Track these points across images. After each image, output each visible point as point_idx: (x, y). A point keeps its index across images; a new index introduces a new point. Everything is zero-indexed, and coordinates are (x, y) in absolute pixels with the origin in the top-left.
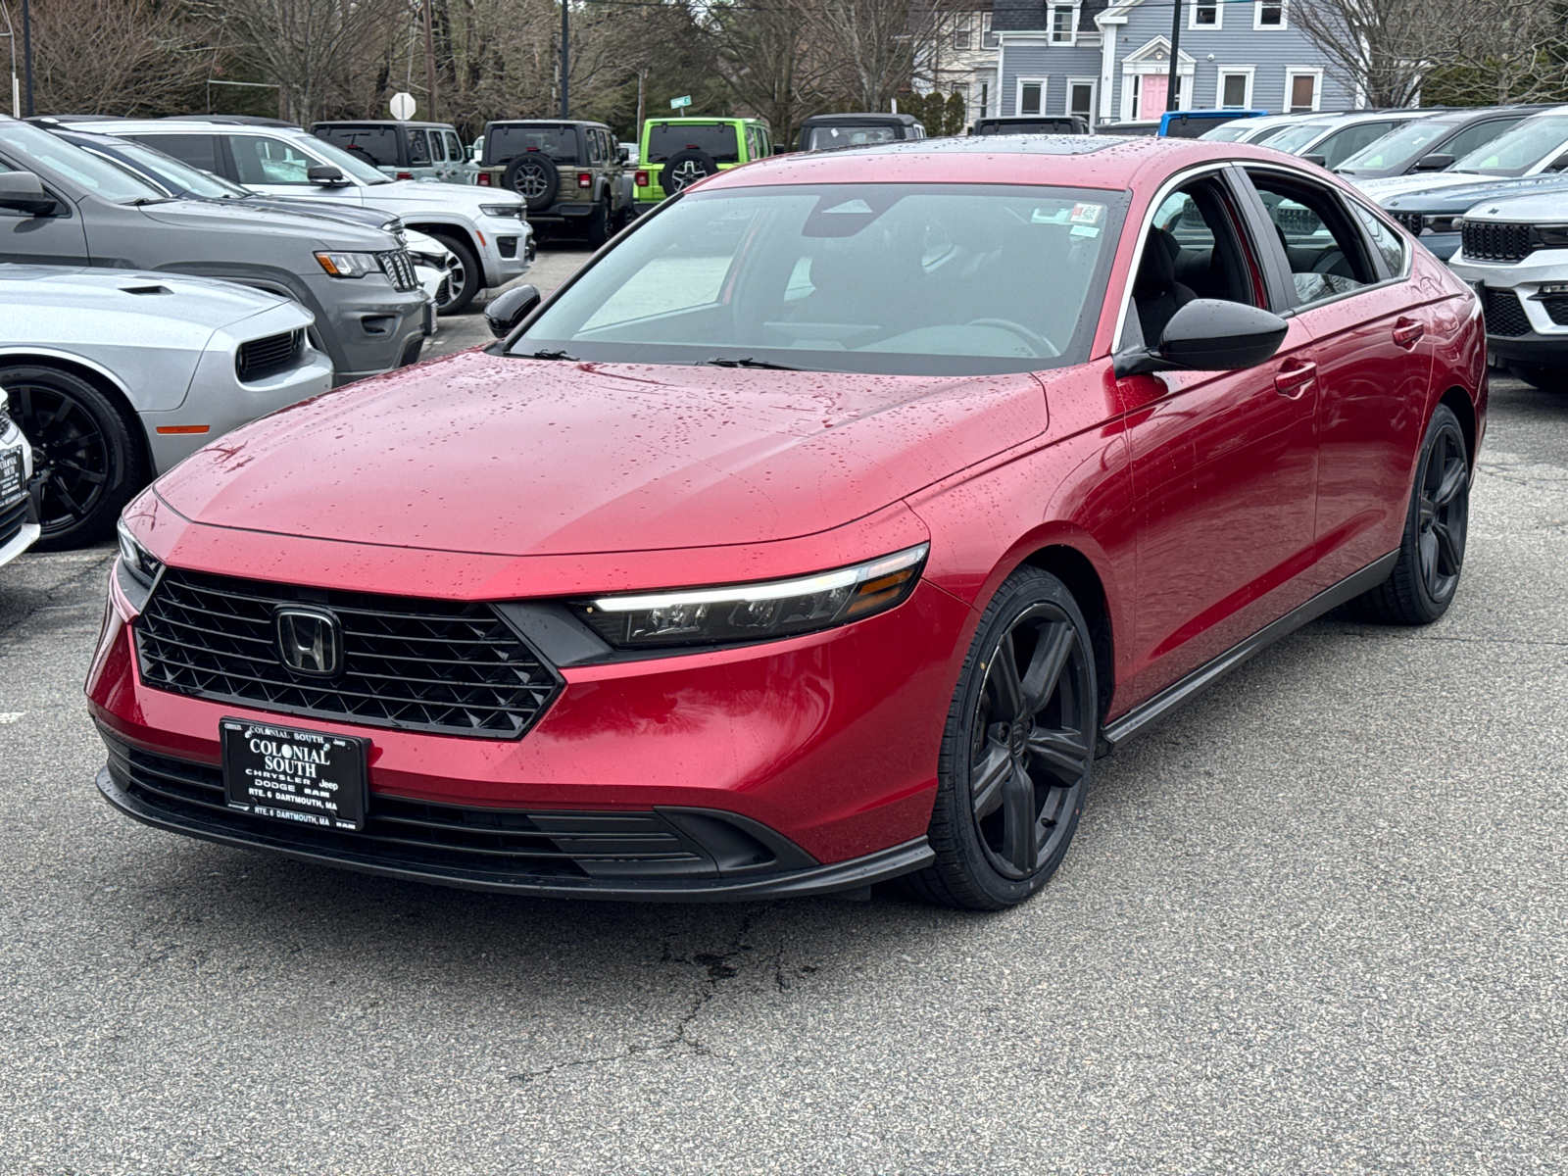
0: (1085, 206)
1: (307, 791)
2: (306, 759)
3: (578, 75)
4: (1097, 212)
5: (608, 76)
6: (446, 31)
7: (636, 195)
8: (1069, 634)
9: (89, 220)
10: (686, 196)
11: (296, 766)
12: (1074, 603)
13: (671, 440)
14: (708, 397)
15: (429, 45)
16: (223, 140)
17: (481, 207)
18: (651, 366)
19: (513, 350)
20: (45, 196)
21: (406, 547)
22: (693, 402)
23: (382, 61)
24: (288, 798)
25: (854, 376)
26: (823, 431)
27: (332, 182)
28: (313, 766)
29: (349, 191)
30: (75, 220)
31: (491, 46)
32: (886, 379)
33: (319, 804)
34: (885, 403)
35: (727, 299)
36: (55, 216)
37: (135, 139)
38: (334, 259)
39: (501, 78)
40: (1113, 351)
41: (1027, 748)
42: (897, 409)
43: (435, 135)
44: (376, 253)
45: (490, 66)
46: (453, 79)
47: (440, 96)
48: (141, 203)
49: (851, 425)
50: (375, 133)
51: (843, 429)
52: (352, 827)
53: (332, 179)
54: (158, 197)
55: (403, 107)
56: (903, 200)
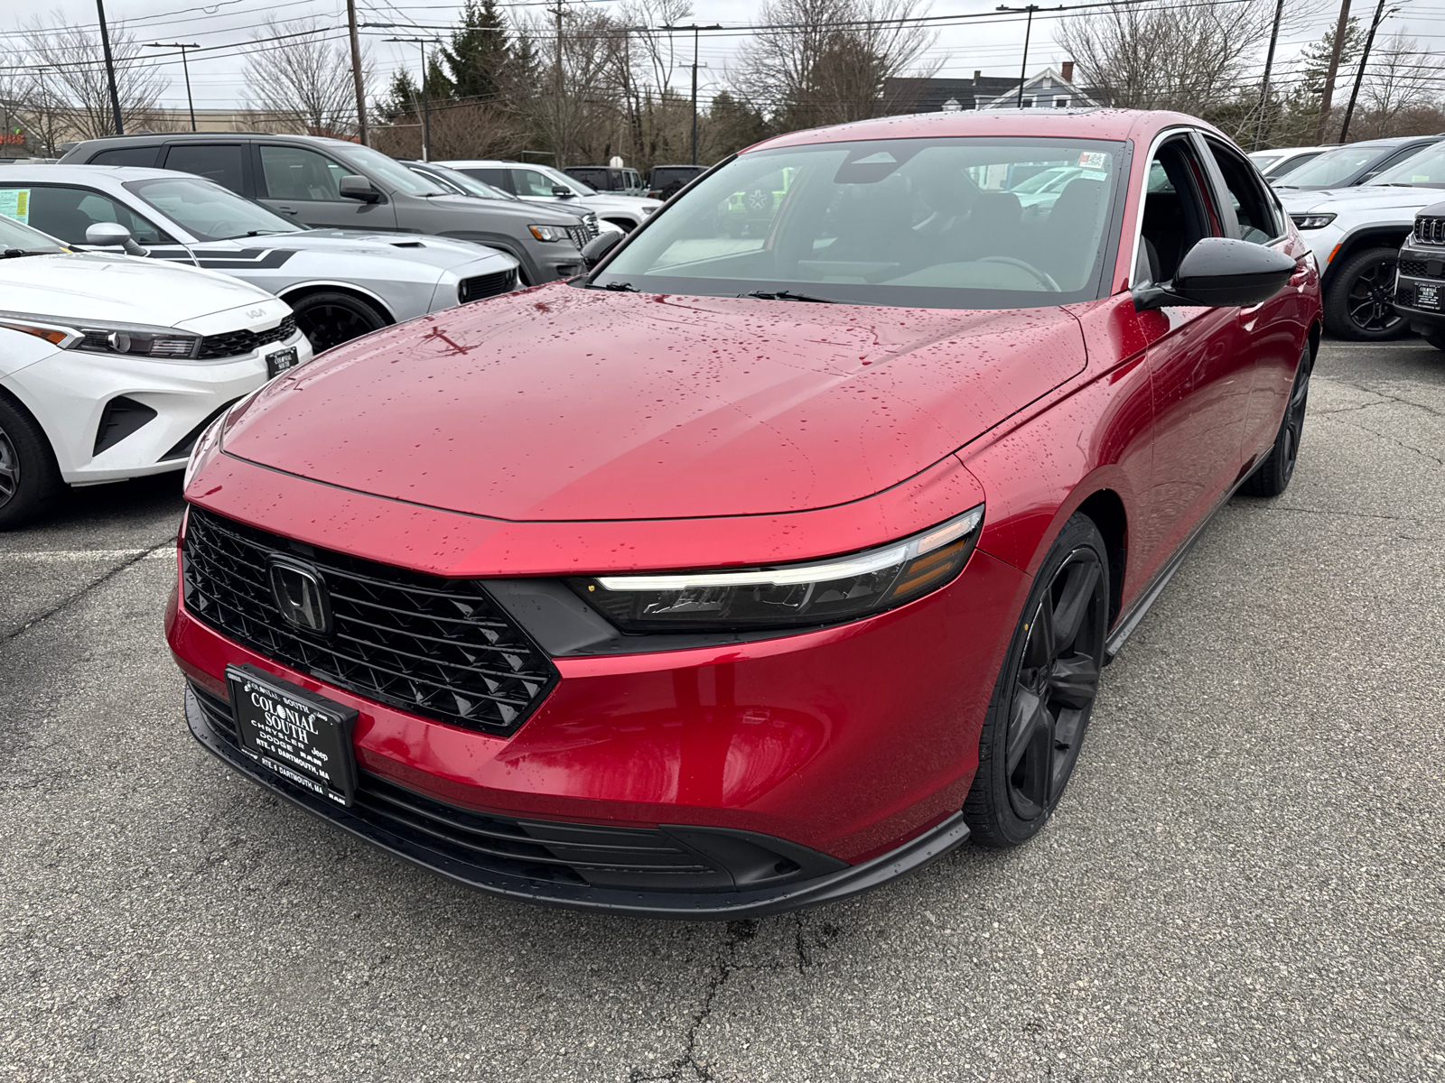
0: (1092, 154)
1: (303, 754)
2: (298, 724)
3: (705, 149)
4: (1102, 159)
5: (720, 150)
6: (640, 126)
7: (730, 208)
8: (1097, 571)
9: (397, 205)
10: (740, 157)
11: (291, 728)
12: (1102, 540)
13: (702, 377)
14: (744, 328)
15: (630, 132)
16: (508, 171)
17: (644, 209)
18: (698, 297)
19: (595, 283)
20: (372, 191)
21: (397, 499)
22: (730, 334)
23: (608, 142)
24: (288, 756)
25: (885, 309)
26: (860, 370)
27: (564, 195)
28: (304, 732)
29: (574, 199)
30: (390, 205)
31: (662, 133)
32: (917, 312)
33: (314, 769)
34: (921, 337)
35: (770, 247)
36: (379, 203)
37: (462, 171)
38: (540, 230)
39: (667, 150)
40: (1130, 286)
41: (1049, 685)
42: (936, 344)
43: (628, 174)
44: (566, 227)
45: (661, 144)
46: (642, 149)
47: (636, 159)
48: (430, 195)
49: (890, 362)
50: (596, 172)
51: (883, 367)
52: (343, 802)
53: (564, 192)
54: (443, 192)
55: (616, 163)
56: (922, 152)
